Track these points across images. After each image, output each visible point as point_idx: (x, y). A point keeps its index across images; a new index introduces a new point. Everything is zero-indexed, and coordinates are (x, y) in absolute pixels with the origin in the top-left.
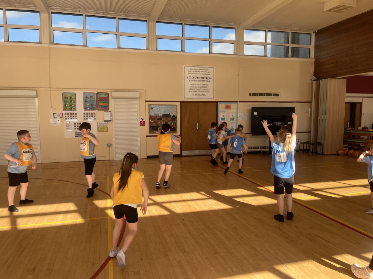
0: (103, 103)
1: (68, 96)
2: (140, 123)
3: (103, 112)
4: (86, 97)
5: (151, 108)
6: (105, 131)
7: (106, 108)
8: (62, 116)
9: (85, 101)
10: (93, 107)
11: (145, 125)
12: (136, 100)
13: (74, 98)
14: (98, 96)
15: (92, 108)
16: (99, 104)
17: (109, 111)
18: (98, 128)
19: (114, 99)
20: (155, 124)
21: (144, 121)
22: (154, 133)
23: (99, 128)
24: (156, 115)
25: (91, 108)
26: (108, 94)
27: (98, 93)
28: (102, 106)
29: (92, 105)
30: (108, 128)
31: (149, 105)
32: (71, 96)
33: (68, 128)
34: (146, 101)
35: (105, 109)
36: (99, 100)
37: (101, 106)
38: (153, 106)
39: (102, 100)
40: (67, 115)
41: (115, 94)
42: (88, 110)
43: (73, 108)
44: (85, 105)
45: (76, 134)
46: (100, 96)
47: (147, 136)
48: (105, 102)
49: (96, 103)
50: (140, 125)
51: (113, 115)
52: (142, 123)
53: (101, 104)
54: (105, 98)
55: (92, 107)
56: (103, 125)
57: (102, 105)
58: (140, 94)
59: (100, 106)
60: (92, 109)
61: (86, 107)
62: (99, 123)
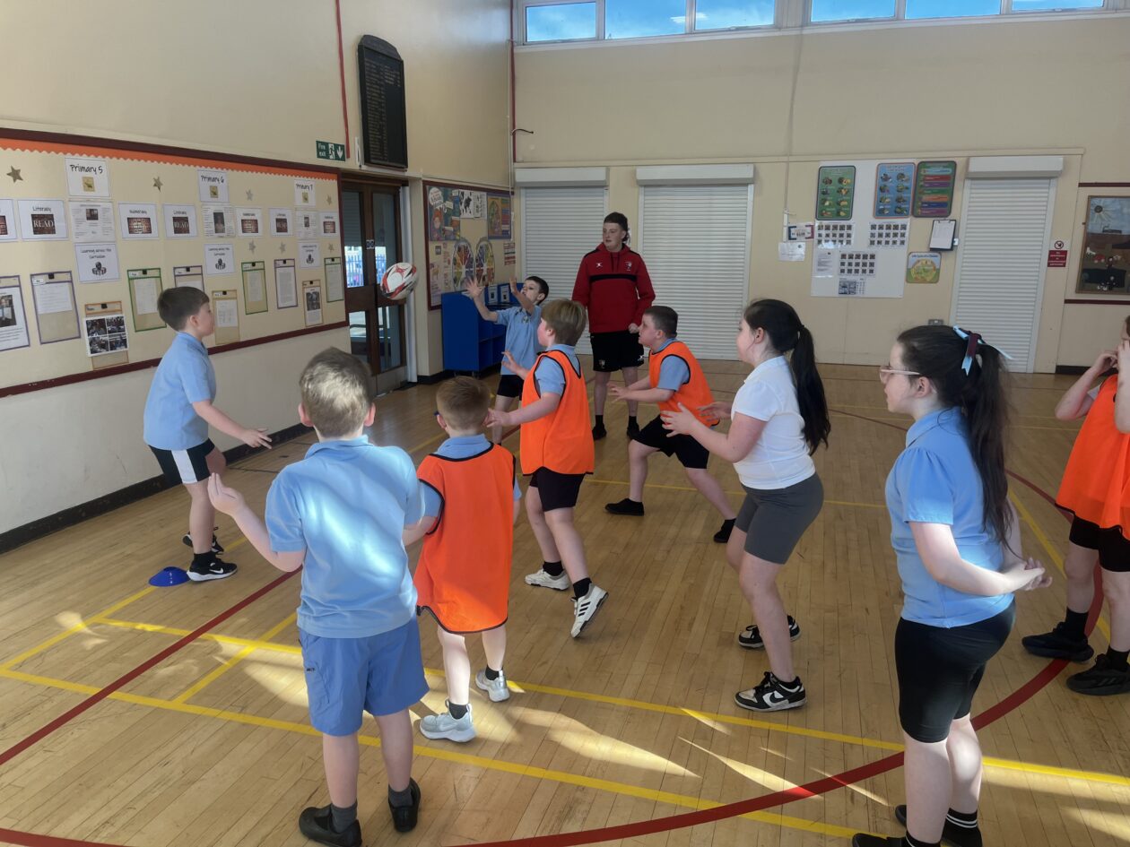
0: (933, 193)
1: (834, 176)
2: (1050, 258)
3: (930, 220)
4: (885, 178)
5: (1095, 208)
6: (928, 279)
7: (941, 209)
8: (810, 235)
9: (882, 189)
10: (903, 206)
11: (1064, 266)
12: (1047, 181)
13: (849, 181)
14: (922, 173)
15: (898, 210)
16: (920, 199)
17: (950, 217)
18: (908, 271)
19: (973, 179)
20: (1103, 261)
21: (1065, 253)
22: (1095, 291)
23: (913, 273)
24: (1113, 231)
25: (895, 212)
26: (953, 165)
27: (922, 165)
28: (930, 205)
29: (898, 200)
30: (938, 271)
31: (1091, 197)
32: (841, 175)
33: (823, 268)
34: (1081, 185)
35: (938, 212)
36: (922, 186)
37: (926, 203)
38: (1103, 200)
39: (932, 185)
40: (824, 232)
41: (977, 166)
42: (887, 215)
43: (844, 212)
44: (879, 201)
45: (844, 287)
46: (927, 173)
47: (1067, 301)
48: (939, 192)
49: (911, 195)
50: (1049, 265)
51: (962, 232)
52: (1057, 258)
53: (925, 198)
54: (942, 177)
55: (900, 208)
56: (924, 262)
57: (931, 201)
58: (1065, 163)
59: (923, 203)
60: (899, 212)
61: (881, 207)
62: (915, 256)
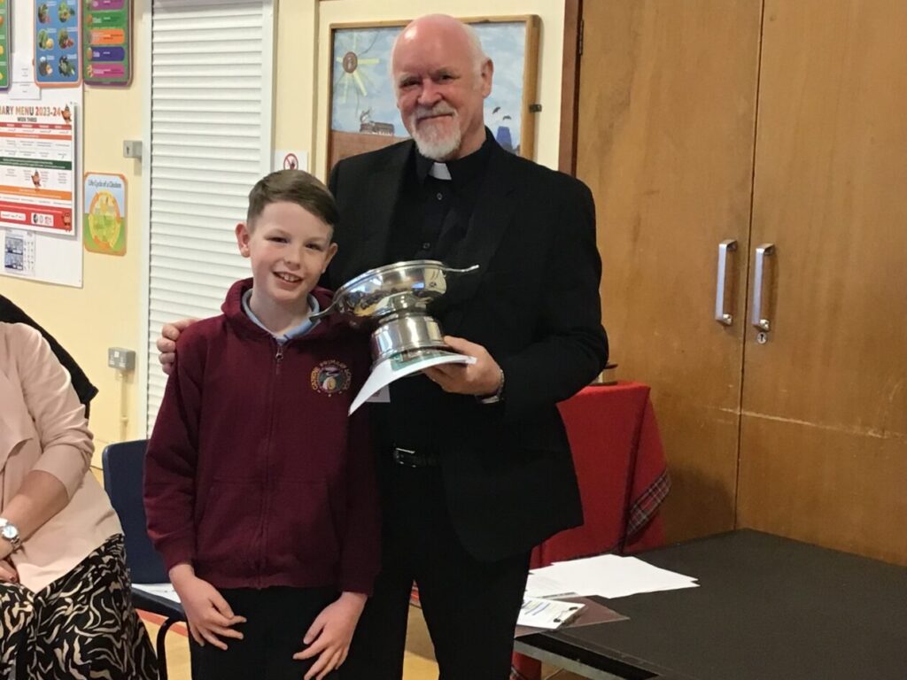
0: (105, 23)
5: (343, 62)
6: (112, 242)
9: (41, 17)
10: (70, 57)
15: (64, 67)
16: (89, 37)
17: (132, 87)
18: (86, 222)
23: (91, 224)
24: (379, 127)
25: (61, 71)
29: (63, 42)
30: (122, 221)
31: (335, 30)
36: (90, 7)
37: (98, 49)
38: (355, 33)
42: (52, 78)
44: (40, 45)
48: (114, 21)
49: (77, 29)
53: (99, 37)
55: (65, 61)
56: (105, 199)
57: (103, 44)
59: (94, 49)
60: (65, 73)
61: (43, 59)
62: (92, 183)
